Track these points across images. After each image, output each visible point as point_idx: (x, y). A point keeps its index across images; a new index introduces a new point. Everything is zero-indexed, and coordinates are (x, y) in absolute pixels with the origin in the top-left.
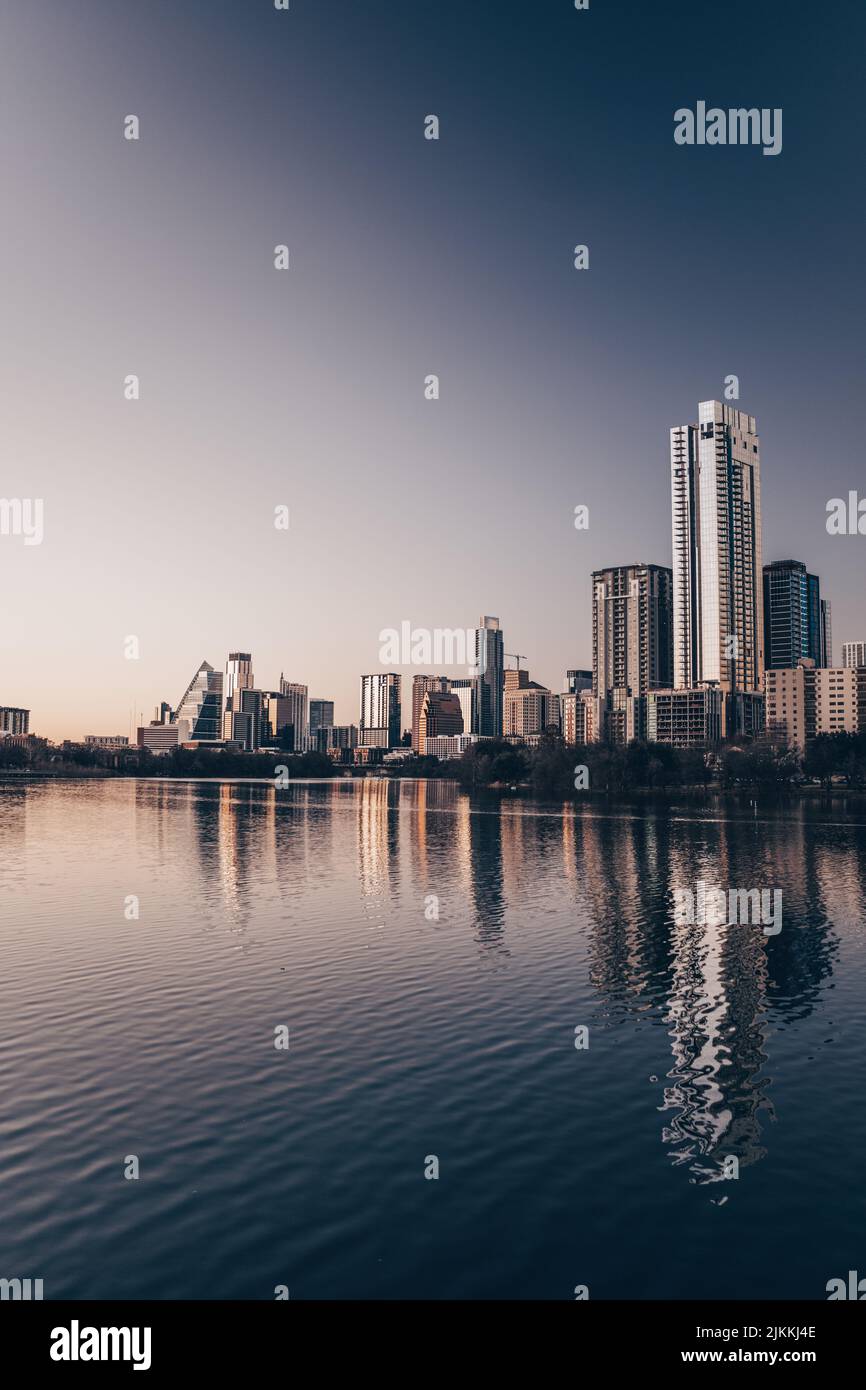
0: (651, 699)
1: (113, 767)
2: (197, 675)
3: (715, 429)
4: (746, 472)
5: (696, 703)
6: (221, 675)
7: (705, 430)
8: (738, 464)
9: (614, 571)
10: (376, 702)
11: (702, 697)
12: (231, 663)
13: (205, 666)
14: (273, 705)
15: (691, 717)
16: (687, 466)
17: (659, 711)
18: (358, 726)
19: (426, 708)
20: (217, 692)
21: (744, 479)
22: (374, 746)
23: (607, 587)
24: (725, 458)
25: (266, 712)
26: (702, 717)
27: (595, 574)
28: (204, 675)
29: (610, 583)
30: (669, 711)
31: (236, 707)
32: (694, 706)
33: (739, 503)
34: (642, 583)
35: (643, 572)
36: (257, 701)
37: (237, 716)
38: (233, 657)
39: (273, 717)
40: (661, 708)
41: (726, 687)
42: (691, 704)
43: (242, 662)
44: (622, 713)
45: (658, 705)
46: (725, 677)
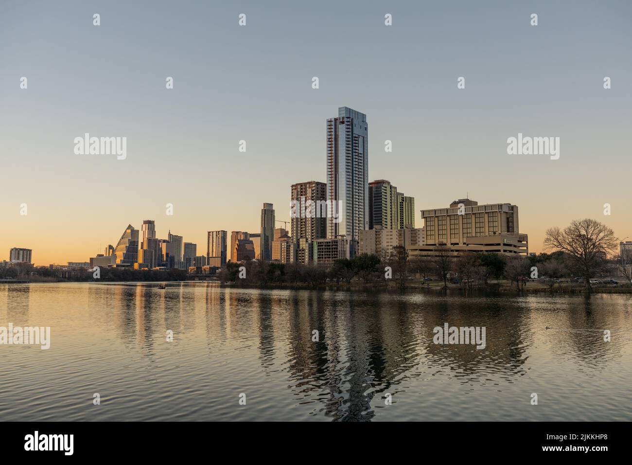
0: (315, 243)
1: (65, 278)
2: (126, 231)
3: (345, 120)
4: (361, 140)
5: (335, 245)
6: (138, 231)
7: (341, 120)
8: (357, 136)
9: (301, 185)
10: (214, 244)
11: (337, 242)
12: (144, 226)
13: (130, 227)
14: (164, 246)
15: (332, 252)
16: (333, 137)
17: (318, 249)
18: (206, 256)
19: (237, 247)
20: (136, 240)
21: (360, 143)
22: (212, 266)
23: (298, 192)
24: (350, 133)
25: (161, 250)
26: (337, 251)
27: (292, 186)
28: (129, 231)
29: (299, 190)
30: (323, 249)
31: (145, 247)
32: (334, 247)
33: (357, 154)
34: (313, 190)
35: (313, 185)
36: (156, 244)
37: (145, 251)
38: (145, 222)
39: (164, 252)
40: (319, 247)
41: (349, 238)
42: (332, 245)
43: (150, 225)
44: (304, 250)
45: (318, 246)
46: (349, 233)
